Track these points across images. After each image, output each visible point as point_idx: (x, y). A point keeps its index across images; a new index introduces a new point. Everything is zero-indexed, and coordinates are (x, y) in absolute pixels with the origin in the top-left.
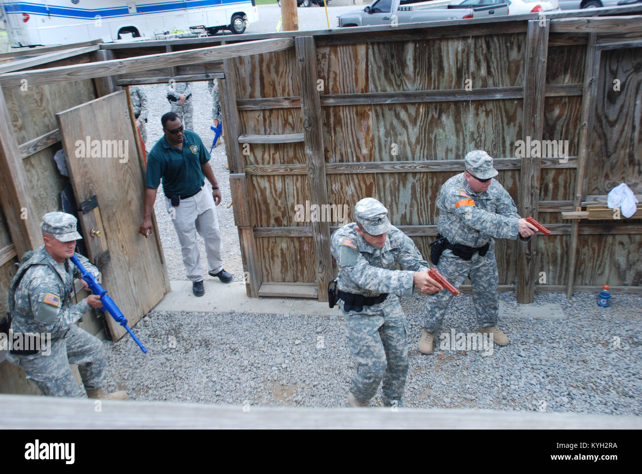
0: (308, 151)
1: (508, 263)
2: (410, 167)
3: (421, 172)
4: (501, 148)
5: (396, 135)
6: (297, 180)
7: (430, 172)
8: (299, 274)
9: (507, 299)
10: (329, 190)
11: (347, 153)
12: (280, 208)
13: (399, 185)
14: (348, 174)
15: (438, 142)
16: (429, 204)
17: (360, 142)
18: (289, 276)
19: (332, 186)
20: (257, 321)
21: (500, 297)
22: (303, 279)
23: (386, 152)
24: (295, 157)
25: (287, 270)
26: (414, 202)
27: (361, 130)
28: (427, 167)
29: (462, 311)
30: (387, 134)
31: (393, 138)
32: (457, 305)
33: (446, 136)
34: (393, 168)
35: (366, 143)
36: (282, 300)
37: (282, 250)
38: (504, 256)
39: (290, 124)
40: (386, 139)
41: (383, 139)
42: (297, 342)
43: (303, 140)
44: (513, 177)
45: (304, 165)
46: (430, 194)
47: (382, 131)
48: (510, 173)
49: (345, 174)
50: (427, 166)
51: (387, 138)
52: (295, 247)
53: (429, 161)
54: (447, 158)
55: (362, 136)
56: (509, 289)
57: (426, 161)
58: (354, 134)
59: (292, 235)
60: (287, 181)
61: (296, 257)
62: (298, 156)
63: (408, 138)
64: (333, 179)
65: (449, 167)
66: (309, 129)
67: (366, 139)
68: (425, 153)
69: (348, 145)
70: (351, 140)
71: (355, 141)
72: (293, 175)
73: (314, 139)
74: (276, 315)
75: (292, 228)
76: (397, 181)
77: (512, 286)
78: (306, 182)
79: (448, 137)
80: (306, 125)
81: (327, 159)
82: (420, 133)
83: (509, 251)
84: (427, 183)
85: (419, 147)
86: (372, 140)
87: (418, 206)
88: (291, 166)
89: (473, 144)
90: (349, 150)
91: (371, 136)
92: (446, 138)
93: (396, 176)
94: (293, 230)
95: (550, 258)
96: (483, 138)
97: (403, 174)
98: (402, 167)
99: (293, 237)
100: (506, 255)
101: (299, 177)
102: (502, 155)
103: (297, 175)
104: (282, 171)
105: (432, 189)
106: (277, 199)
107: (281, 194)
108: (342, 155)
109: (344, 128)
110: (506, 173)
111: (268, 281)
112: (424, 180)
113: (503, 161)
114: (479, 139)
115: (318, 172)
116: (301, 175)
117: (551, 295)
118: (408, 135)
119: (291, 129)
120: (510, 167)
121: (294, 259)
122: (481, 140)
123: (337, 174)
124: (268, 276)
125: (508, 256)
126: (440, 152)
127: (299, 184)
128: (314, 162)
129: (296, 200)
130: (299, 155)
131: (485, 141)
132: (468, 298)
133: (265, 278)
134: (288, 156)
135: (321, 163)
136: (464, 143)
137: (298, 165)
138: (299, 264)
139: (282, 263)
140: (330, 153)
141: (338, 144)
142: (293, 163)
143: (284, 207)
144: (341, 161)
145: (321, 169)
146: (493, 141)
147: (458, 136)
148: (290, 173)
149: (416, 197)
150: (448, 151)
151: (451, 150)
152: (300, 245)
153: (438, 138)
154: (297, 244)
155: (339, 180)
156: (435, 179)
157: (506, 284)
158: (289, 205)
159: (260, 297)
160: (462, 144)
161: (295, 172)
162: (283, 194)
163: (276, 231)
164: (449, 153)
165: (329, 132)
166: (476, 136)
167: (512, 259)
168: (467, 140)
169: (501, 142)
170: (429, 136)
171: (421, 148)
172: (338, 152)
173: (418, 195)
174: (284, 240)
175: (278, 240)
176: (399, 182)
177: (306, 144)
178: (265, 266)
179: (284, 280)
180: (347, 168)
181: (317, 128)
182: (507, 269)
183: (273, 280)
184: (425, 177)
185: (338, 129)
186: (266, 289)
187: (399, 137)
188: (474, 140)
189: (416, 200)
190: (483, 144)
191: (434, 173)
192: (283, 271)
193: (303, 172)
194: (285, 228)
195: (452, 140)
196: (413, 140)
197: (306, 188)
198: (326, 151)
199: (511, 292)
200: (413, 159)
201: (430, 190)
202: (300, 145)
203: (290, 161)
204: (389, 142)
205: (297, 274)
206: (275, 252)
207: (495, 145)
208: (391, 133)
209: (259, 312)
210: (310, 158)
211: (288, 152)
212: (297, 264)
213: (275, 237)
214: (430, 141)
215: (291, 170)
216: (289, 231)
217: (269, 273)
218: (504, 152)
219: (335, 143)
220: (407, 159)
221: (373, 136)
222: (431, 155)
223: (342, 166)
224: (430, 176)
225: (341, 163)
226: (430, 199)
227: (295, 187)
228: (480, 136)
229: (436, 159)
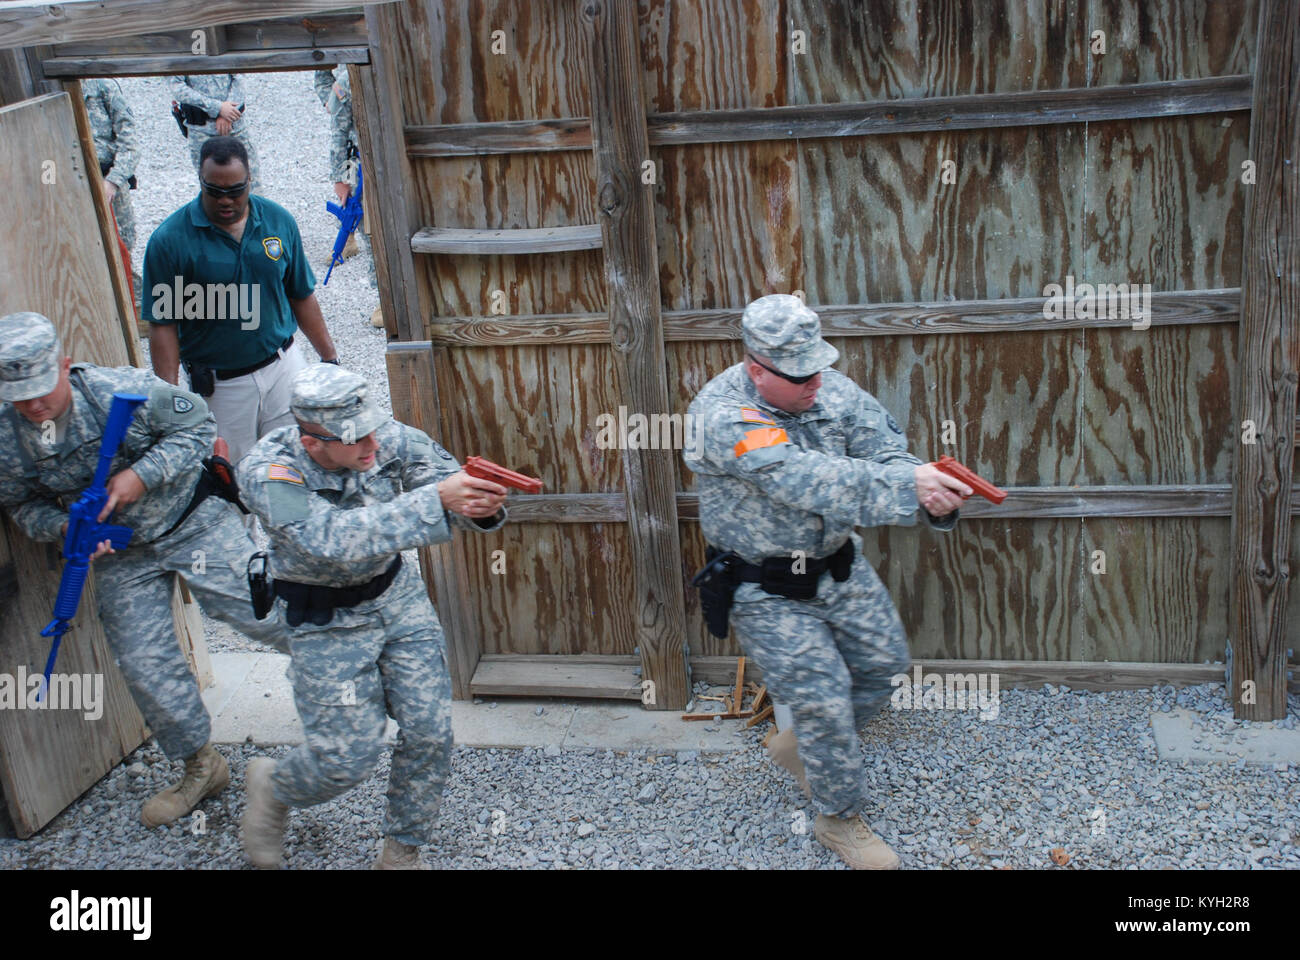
0: (614, 277)
1: (1203, 597)
2: (908, 320)
3: (938, 336)
4: (1180, 261)
5: (866, 228)
6: (582, 359)
7: (965, 334)
8: (589, 632)
9: (1201, 706)
10: (675, 388)
11: (724, 283)
12: (532, 441)
13: (874, 374)
14: (728, 342)
15: (990, 247)
16: (964, 426)
17: (763, 250)
18: (560, 635)
19: (681, 375)
20: (467, 768)
21: (1182, 699)
22: (600, 643)
23: (838, 278)
24: (576, 293)
25: (552, 620)
26: (920, 420)
27: (766, 216)
28: (958, 320)
29: (1065, 738)
30: (841, 226)
31: (857, 236)
32: (1049, 721)
33: (1013, 228)
34: (859, 323)
35: (780, 251)
36: (538, 708)
37: (538, 560)
38: (1191, 578)
39: (560, 199)
40: (837, 240)
41: (829, 239)
42: (584, 829)
43: (598, 245)
44: (1216, 346)
45: (602, 317)
46: (965, 396)
47: (827, 216)
48: (1205, 335)
49: (720, 342)
50: (958, 317)
51: (841, 236)
52: (575, 552)
53: (963, 303)
54: (1015, 294)
55: (766, 230)
56: (1208, 677)
57: (954, 303)
58: (745, 227)
59: (568, 518)
60: (555, 361)
61: (579, 581)
62: (585, 292)
63: (902, 236)
64: (684, 357)
65: (1021, 317)
66: (617, 214)
67: (778, 239)
68: (953, 279)
69: (728, 259)
70: (736, 242)
71: (748, 245)
72: (570, 346)
73: (629, 242)
74: (520, 749)
75: (567, 496)
76: (869, 360)
77: (1217, 667)
78: (608, 366)
79: (1019, 231)
80: (608, 202)
81: (667, 300)
82: (937, 221)
83: (1206, 563)
84: (957, 364)
85: (932, 262)
86: (798, 243)
87: (931, 433)
88: (563, 319)
89: (1094, 250)
90: (731, 274)
91: (794, 231)
92: (1013, 234)
93: (867, 347)
94: (572, 503)
96: (1123, 233)
97: (889, 342)
98: (884, 320)
99: (569, 525)
100: (1197, 573)
101: (588, 352)
102: (1180, 281)
103: (581, 346)
104: (539, 333)
105: (972, 383)
106: (525, 413)
107: (535, 398)
108: (709, 286)
109: (715, 211)
110: (1194, 333)
111: (499, 651)
112: (948, 356)
113: (1184, 298)
114: (1110, 235)
115: (640, 336)
116: (593, 346)
118: (901, 227)
119: (563, 212)
120: (1208, 315)
121: (573, 586)
122: (1116, 240)
123: (696, 342)
124: (497, 636)
125: (1203, 577)
126: (997, 276)
127: (587, 372)
128: (629, 307)
129: (578, 416)
130: (588, 287)
131: (1130, 242)
132: (1082, 700)
133: (491, 643)
134: (554, 289)
135: (651, 311)
136: (1067, 248)
137: (585, 318)
138: (589, 602)
139: (540, 598)
140: (676, 284)
141: (699, 254)
142: (570, 311)
143: (546, 438)
144: (709, 303)
145: (650, 327)
146: (1154, 241)
147: (1048, 228)
148: (560, 340)
149: (925, 406)
150: (1017, 272)
151: (1029, 270)
152: (590, 547)
153: (988, 235)
154: (582, 545)
155: (701, 359)
156: (980, 355)
157: (1196, 661)
158: (560, 433)
159: (475, 697)
160: (1060, 251)
161: (575, 336)
162: (542, 400)
163: (522, 508)
164: (1023, 280)
165: (674, 221)
166: (1102, 226)
167: (1215, 586)
168: (1076, 239)
169: (1178, 242)
170: (961, 228)
171: (940, 266)
172: (700, 278)
173: (931, 401)
174: (546, 531)
175: (528, 532)
176: (875, 363)
177: (607, 254)
178: (490, 607)
179: (544, 649)
180: (725, 323)
181: (640, 210)
182: (1201, 616)
183: (513, 649)
184: (952, 348)
185: (699, 212)
186: (492, 675)
187: (876, 234)
188: (1096, 237)
189: (927, 417)
190: (1123, 252)
191: (977, 338)
192: (542, 621)
193: (598, 338)
194: (549, 497)
195: (1032, 239)
196: (917, 242)
197: (608, 381)
198: (666, 275)
199: (1213, 686)
200: (917, 297)
201: (965, 386)
202: (591, 258)
203: (561, 307)
204: (846, 249)
205: (581, 631)
206: (519, 567)
207: (1159, 252)
208: (852, 219)
209: (473, 741)
210: (620, 296)
211: (554, 278)
212: (581, 602)
213: (520, 524)
214: (965, 243)
215: (565, 330)
216: (560, 507)
217: (500, 629)
218: (1188, 272)
219: (690, 254)
220: (898, 298)
221: (800, 231)
222: (969, 286)
223: (710, 318)
224: (965, 344)
225: (708, 311)
226: (967, 411)
227: (576, 381)
228: (1115, 226)
229: (983, 296)
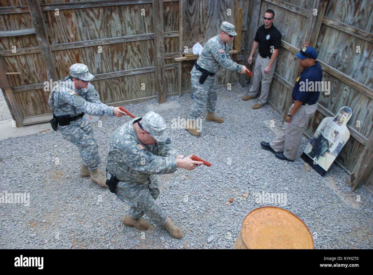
0: (39, 39)
1: (152, 85)
2: (99, 43)
3: (104, 45)
4: (144, 29)
5: (88, 26)
6: (34, 56)
7: (109, 44)
8: (45, 109)
9: (154, 103)
10: (55, 60)
11: (62, 38)
12: (26, 74)
13: (93, 53)
14: (64, 50)
15: (112, 28)
16: (111, 61)
17: (69, 31)
18: (39, 111)
19: (55, 57)
20: (27, 140)
21: (151, 102)
22: (47, 111)
23: (84, 36)
24: (30, 43)
25: (37, 108)
26: (103, 61)
27: (69, 25)
28: (108, 42)
29: (134, 112)
30: (84, 25)
31: (87, 27)
32: (131, 110)
33: (116, 24)
34: (90, 44)
35: (72, 31)
36: (38, 125)
37: (32, 97)
38: (150, 82)
39: (23, 23)
40: (83, 28)
41: (82, 28)
42: (56, 146)
43: (34, 33)
44: (150, 43)
45: (38, 47)
46: (110, 56)
47: (81, 24)
48: (149, 41)
49: (62, 50)
50: (107, 41)
51: (84, 27)
52: (39, 95)
53: (108, 39)
54: (117, 36)
55: (69, 27)
56: (154, 98)
57: (107, 39)
58: (64, 26)
59: (37, 88)
60: (28, 58)
61: (41, 100)
62: (32, 42)
63: (96, 27)
64: (55, 54)
65: (119, 40)
66: (38, 26)
67: (71, 29)
68: (106, 34)
69: (62, 33)
70: (63, 30)
71: (66, 31)
72: (31, 54)
73: (41, 31)
74: (37, 134)
75: (36, 84)
76: (92, 51)
77: (155, 96)
78: (40, 57)
79: (117, 25)
80: (35, 24)
81: (50, 43)
82: (102, 24)
83: (152, 80)
84: (108, 50)
85: (102, 31)
86: (76, 29)
87: (105, 63)
88: (29, 49)
89: (130, 28)
90: (63, 36)
91: (74, 27)
92: (116, 25)
93: (92, 48)
94: (37, 85)
95: (170, 80)
96: (134, 24)
97: (95, 47)
98: (94, 43)
99: (37, 90)
100: (151, 81)
101: (35, 55)
102: (144, 33)
103: (33, 54)
104: (24, 52)
105: (111, 53)
106: (23, 69)
107: (25, 66)
108: (59, 39)
109: (58, 24)
110: (147, 41)
111: (27, 116)
112: (107, 48)
113: (145, 35)
114: (132, 25)
115: (47, 50)
116: (36, 53)
117: (172, 97)
118: (95, 25)
119: (24, 26)
120: (149, 38)
121: (40, 102)
122: (133, 26)
123: (57, 51)
124: (26, 113)
125: (152, 82)
126: (114, 33)
127: (36, 59)
128: (44, 45)
129: (35, 68)
130: (33, 41)
131: (135, 26)
132: (135, 105)
133: (25, 115)
134: (25, 43)
135: (48, 45)
136: (125, 27)
137: (33, 48)
138: (44, 104)
139: (33, 105)
140: (52, 39)
141: (56, 33)
142: (30, 47)
143: (29, 73)
144: (59, 43)
145: (48, 48)
146: (139, 26)
147: (122, 24)
148: (29, 53)
149: (103, 58)
150: (117, 32)
151: (119, 32)
152: (42, 93)
153: (111, 26)
154: (40, 93)
155: (59, 53)
156: (112, 48)
157: (152, 95)
158: (32, 72)
159: (24, 126)
160: (124, 28)
161: (32, 52)
162: (27, 65)
163: (26, 88)
164: (118, 33)
165: (49, 26)
166: (131, 23)
167: (154, 83)
168: (127, 26)
169: (143, 25)
170: (106, 25)
171: (103, 32)
172: (57, 38)
173: (104, 57)
174: (32, 92)
175: (29, 92)
176: (93, 51)
177: (37, 34)
178: (23, 108)
179: (36, 114)
180: (63, 46)
181: (43, 25)
182: (152, 89)
183: (30, 115)
184: (107, 47)
185: (54, 24)
186: (27, 121)
187: (91, 27)
188: (130, 25)
189: (104, 60)
190: (135, 28)
191: (111, 45)
192: (35, 109)
193: (37, 52)
194: (32, 85)
195: (119, 27)
196: (98, 28)
197: (40, 60)
198: (49, 38)
199: (155, 99)
200: (100, 38)
201: (110, 54)
202: (33, 35)
203: (27, 46)
204: (85, 30)
205: (43, 109)
206: (28, 99)
207: (140, 28)
208: (86, 24)
209: (27, 135)
210: (41, 43)
211: (25, 40)
212: (42, 104)
213: (26, 91)
214: (107, 27)
215: (30, 51)
216: (35, 86)
217: (26, 112)
218: (145, 31)
219: (54, 33)
220: (96, 39)
221: (76, 27)
222: (109, 35)
223: (60, 46)
224: (109, 46)
225: (59, 44)
226: (111, 58)
227: (33, 61)
228: (133, 23)
229: (111, 37)
